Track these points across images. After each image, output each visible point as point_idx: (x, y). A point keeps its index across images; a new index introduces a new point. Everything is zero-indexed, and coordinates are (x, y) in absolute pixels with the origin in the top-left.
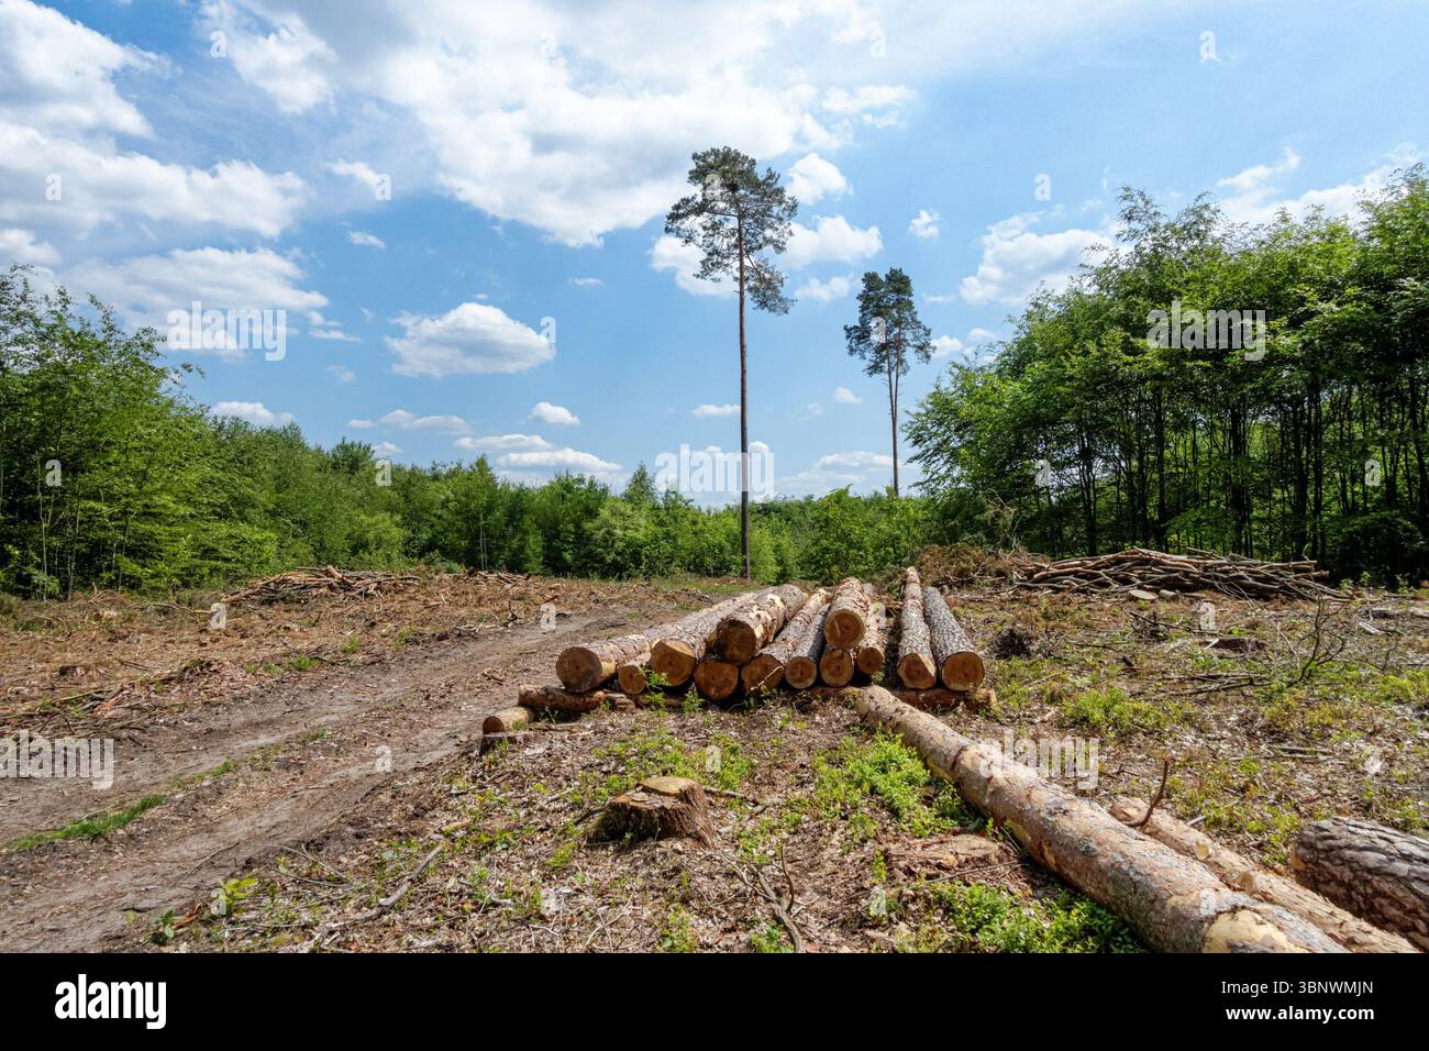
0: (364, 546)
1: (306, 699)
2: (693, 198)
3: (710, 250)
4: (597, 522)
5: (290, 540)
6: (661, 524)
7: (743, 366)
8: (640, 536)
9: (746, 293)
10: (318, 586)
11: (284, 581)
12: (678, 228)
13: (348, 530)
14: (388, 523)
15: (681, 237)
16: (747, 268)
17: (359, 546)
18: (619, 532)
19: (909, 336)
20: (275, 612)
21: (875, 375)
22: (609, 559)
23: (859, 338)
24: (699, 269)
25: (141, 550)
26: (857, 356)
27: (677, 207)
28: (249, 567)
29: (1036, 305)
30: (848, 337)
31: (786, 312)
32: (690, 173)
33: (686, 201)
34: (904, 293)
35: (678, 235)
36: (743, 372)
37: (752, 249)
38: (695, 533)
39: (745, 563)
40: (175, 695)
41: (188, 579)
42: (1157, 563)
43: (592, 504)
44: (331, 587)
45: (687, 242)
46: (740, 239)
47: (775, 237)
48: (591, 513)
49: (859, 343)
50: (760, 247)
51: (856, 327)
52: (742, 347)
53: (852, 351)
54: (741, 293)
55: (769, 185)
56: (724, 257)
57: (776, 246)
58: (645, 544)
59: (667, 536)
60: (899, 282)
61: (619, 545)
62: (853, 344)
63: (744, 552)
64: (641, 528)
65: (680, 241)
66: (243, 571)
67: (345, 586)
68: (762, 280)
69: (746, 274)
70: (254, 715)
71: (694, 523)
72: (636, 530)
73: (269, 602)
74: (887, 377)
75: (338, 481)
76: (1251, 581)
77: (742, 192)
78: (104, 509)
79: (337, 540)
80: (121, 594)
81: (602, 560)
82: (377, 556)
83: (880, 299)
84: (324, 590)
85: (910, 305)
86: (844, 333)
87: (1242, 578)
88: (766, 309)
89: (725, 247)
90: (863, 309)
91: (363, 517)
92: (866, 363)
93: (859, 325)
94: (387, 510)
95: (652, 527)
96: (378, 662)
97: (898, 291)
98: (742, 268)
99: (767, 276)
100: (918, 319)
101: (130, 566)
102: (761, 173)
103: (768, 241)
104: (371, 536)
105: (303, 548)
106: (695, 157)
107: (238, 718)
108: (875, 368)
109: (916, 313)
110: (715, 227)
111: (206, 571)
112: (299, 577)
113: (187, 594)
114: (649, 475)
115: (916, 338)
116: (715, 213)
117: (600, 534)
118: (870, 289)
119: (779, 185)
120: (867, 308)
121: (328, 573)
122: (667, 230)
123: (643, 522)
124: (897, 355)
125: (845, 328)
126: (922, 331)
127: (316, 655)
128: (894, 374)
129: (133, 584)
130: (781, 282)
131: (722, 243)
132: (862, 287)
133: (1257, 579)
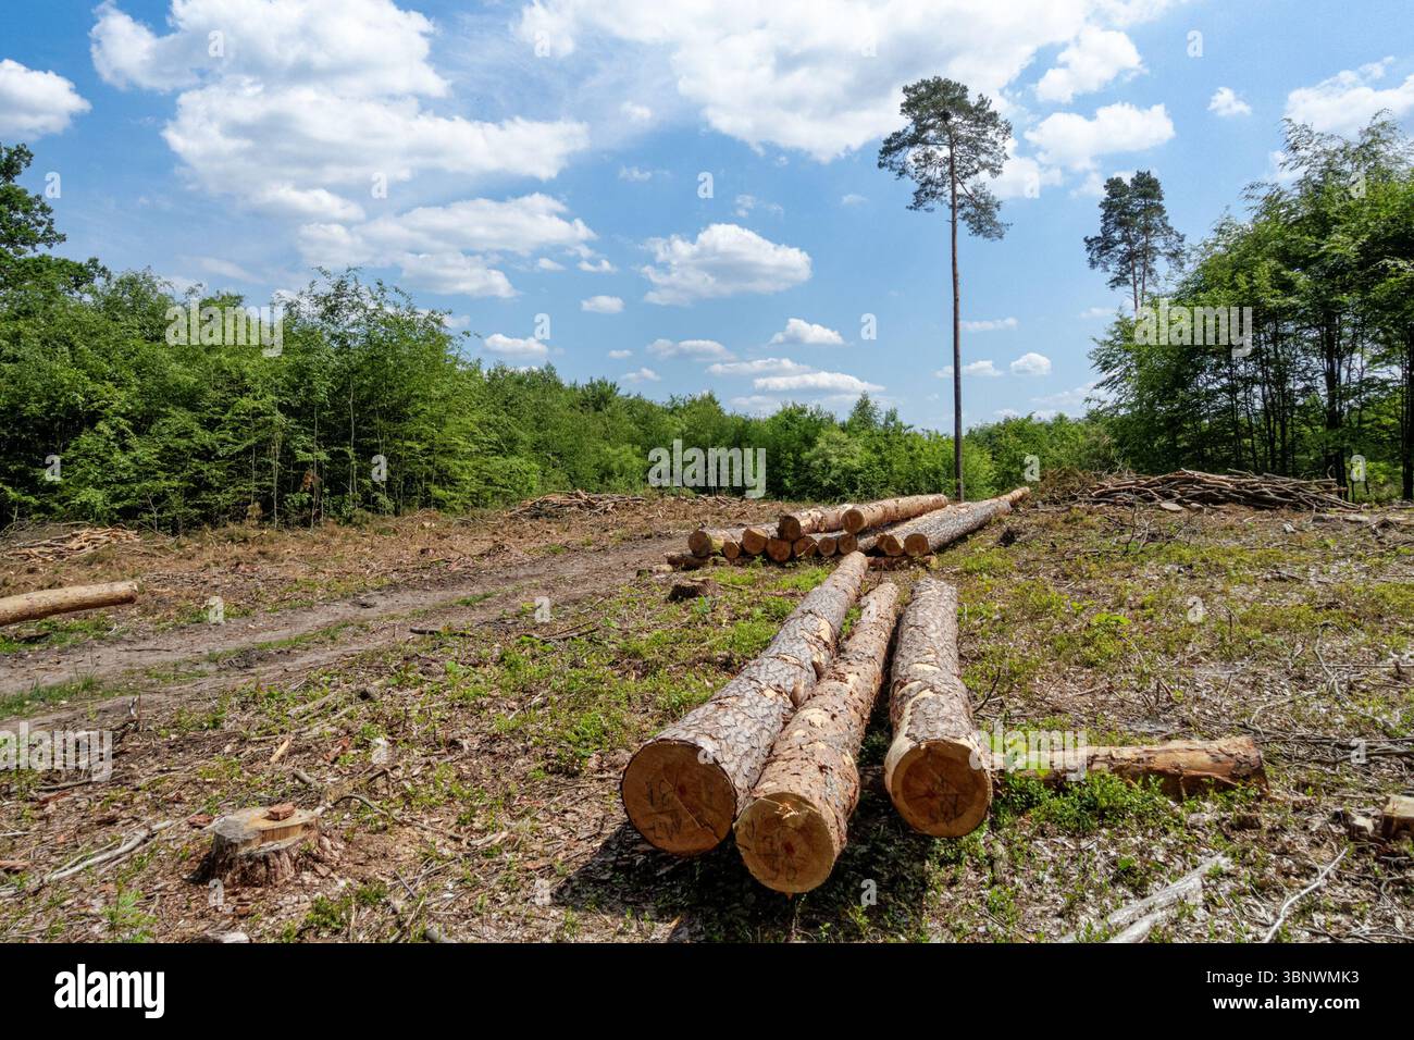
0: (610, 474)
1: (558, 566)
2: (905, 131)
3: (923, 180)
4: (814, 451)
5: (550, 470)
6: (878, 450)
7: (955, 294)
8: (855, 464)
9: (959, 222)
10: (570, 505)
11: (547, 501)
12: (892, 162)
13: (597, 461)
14: (630, 453)
15: (895, 170)
16: (959, 196)
17: (606, 474)
18: (834, 460)
19: (1158, 243)
20: (541, 523)
21: (1118, 289)
22: (826, 483)
23: (1102, 248)
24: (911, 200)
25: (446, 479)
26: (1099, 269)
27: (889, 141)
28: (519, 492)
29: (1220, 231)
30: (1089, 249)
31: (1001, 237)
32: (902, 105)
33: (897, 135)
34: (1153, 198)
35: (892, 169)
36: (956, 300)
37: (968, 175)
38: (912, 458)
39: (958, 487)
40: (486, 562)
41: (477, 500)
42: (1199, 482)
43: (810, 433)
44: (580, 506)
45: (900, 174)
46: (952, 167)
47: (991, 161)
48: (809, 442)
49: (1101, 255)
50: (976, 172)
51: (1097, 238)
52: (955, 276)
53: (1093, 264)
54: (954, 222)
55: (983, 110)
56: (938, 185)
57: (993, 171)
58: (860, 471)
59: (882, 462)
60: (1147, 187)
61: (834, 473)
62: (1095, 257)
63: (958, 476)
64: (857, 455)
65: (894, 174)
66: (516, 496)
67: (590, 505)
68: (977, 206)
69: (958, 202)
70: (530, 572)
71: (911, 449)
72: (852, 457)
73: (536, 517)
74: (1131, 289)
75: (588, 417)
76: (1273, 496)
77: (954, 119)
78: (418, 447)
79: (586, 470)
80: (433, 511)
81: (821, 485)
82: (619, 482)
83: (1125, 206)
84: (575, 508)
85: (1160, 209)
86: (1084, 245)
87: (1265, 493)
88: (981, 235)
89: (938, 176)
90: (1105, 217)
91: (609, 449)
92: (1111, 275)
93: (1101, 235)
94: (628, 442)
95: (868, 454)
96: (604, 550)
97: (1144, 196)
98: (954, 196)
99: (982, 201)
100: (1170, 224)
101: (437, 492)
102: (972, 99)
103: (984, 166)
104: (615, 466)
105: (559, 476)
106: (906, 90)
107: (522, 572)
108: (1118, 281)
109: (1167, 218)
110: (928, 157)
111: (489, 494)
112: (557, 499)
113: (478, 511)
114: (872, 404)
115: (1167, 245)
116: (927, 144)
117: (818, 462)
118: (1114, 196)
119: (991, 109)
120: (1110, 216)
121: (577, 496)
122: (881, 165)
123: (858, 449)
124: (1144, 265)
125: (1086, 240)
126: (1174, 238)
127: (566, 546)
128: (1139, 286)
129: (440, 504)
130: (998, 206)
131: (935, 173)
132: (1104, 194)
133: (1278, 495)
